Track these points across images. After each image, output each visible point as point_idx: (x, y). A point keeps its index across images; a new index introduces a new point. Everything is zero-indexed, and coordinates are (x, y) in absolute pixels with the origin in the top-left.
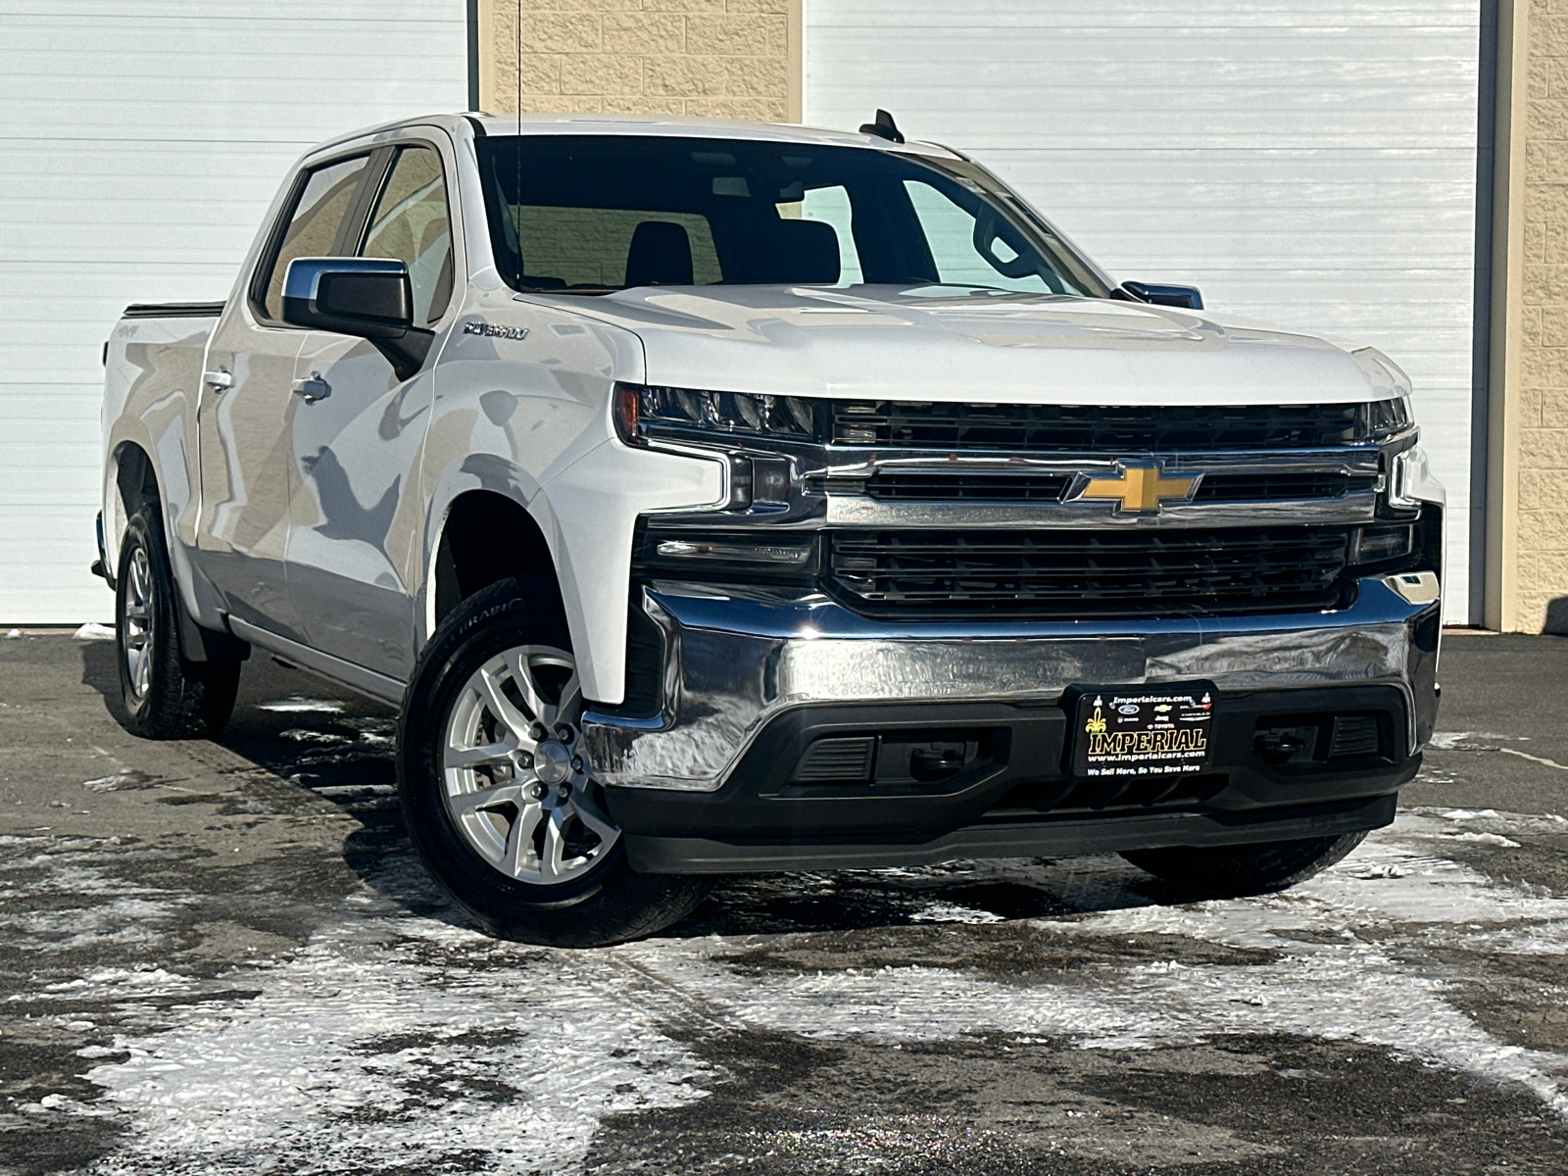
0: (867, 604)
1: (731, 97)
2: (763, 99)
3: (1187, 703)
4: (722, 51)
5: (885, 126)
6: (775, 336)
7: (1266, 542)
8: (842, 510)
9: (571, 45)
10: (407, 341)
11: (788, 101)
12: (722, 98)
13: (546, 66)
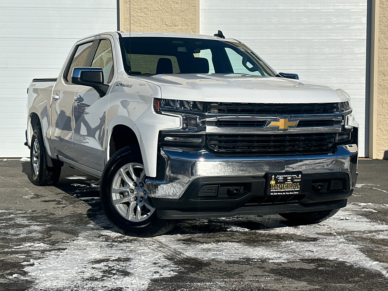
0: (216, 152)
1: (182, 27)
2: (190, 27)
3: (295, 177)
4: (180, 16)
5: (220, 35)
6: (193, 86)
7: (315, 137)
8: (210, 129)
9: (142, 14)
10: (103, 88)
11: (196, 28)
12: (180, 27)
13: (136, 19)
